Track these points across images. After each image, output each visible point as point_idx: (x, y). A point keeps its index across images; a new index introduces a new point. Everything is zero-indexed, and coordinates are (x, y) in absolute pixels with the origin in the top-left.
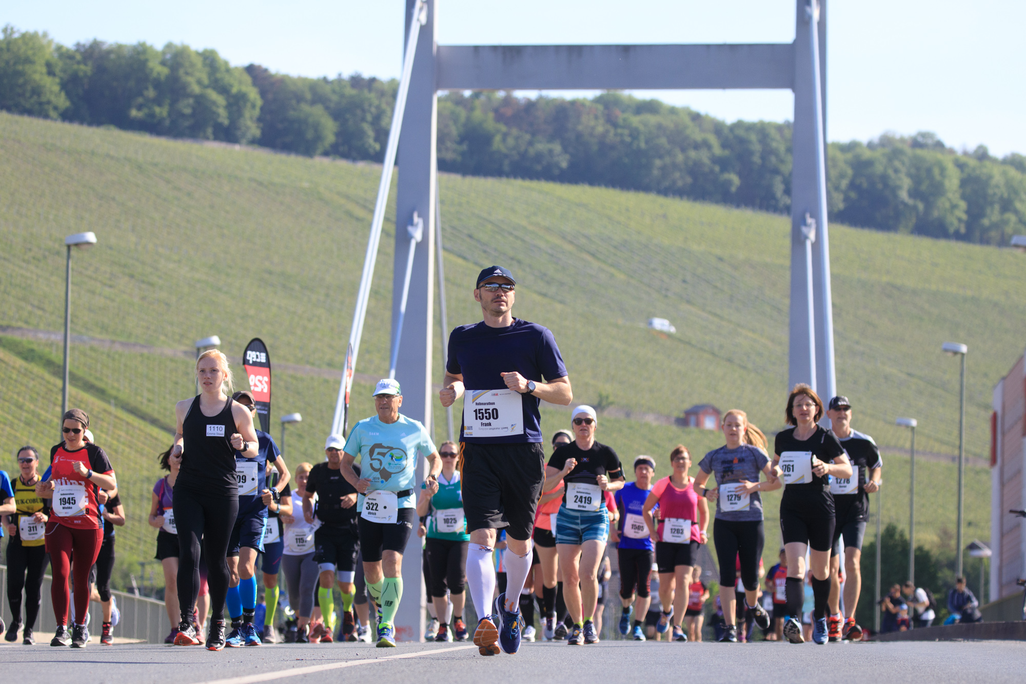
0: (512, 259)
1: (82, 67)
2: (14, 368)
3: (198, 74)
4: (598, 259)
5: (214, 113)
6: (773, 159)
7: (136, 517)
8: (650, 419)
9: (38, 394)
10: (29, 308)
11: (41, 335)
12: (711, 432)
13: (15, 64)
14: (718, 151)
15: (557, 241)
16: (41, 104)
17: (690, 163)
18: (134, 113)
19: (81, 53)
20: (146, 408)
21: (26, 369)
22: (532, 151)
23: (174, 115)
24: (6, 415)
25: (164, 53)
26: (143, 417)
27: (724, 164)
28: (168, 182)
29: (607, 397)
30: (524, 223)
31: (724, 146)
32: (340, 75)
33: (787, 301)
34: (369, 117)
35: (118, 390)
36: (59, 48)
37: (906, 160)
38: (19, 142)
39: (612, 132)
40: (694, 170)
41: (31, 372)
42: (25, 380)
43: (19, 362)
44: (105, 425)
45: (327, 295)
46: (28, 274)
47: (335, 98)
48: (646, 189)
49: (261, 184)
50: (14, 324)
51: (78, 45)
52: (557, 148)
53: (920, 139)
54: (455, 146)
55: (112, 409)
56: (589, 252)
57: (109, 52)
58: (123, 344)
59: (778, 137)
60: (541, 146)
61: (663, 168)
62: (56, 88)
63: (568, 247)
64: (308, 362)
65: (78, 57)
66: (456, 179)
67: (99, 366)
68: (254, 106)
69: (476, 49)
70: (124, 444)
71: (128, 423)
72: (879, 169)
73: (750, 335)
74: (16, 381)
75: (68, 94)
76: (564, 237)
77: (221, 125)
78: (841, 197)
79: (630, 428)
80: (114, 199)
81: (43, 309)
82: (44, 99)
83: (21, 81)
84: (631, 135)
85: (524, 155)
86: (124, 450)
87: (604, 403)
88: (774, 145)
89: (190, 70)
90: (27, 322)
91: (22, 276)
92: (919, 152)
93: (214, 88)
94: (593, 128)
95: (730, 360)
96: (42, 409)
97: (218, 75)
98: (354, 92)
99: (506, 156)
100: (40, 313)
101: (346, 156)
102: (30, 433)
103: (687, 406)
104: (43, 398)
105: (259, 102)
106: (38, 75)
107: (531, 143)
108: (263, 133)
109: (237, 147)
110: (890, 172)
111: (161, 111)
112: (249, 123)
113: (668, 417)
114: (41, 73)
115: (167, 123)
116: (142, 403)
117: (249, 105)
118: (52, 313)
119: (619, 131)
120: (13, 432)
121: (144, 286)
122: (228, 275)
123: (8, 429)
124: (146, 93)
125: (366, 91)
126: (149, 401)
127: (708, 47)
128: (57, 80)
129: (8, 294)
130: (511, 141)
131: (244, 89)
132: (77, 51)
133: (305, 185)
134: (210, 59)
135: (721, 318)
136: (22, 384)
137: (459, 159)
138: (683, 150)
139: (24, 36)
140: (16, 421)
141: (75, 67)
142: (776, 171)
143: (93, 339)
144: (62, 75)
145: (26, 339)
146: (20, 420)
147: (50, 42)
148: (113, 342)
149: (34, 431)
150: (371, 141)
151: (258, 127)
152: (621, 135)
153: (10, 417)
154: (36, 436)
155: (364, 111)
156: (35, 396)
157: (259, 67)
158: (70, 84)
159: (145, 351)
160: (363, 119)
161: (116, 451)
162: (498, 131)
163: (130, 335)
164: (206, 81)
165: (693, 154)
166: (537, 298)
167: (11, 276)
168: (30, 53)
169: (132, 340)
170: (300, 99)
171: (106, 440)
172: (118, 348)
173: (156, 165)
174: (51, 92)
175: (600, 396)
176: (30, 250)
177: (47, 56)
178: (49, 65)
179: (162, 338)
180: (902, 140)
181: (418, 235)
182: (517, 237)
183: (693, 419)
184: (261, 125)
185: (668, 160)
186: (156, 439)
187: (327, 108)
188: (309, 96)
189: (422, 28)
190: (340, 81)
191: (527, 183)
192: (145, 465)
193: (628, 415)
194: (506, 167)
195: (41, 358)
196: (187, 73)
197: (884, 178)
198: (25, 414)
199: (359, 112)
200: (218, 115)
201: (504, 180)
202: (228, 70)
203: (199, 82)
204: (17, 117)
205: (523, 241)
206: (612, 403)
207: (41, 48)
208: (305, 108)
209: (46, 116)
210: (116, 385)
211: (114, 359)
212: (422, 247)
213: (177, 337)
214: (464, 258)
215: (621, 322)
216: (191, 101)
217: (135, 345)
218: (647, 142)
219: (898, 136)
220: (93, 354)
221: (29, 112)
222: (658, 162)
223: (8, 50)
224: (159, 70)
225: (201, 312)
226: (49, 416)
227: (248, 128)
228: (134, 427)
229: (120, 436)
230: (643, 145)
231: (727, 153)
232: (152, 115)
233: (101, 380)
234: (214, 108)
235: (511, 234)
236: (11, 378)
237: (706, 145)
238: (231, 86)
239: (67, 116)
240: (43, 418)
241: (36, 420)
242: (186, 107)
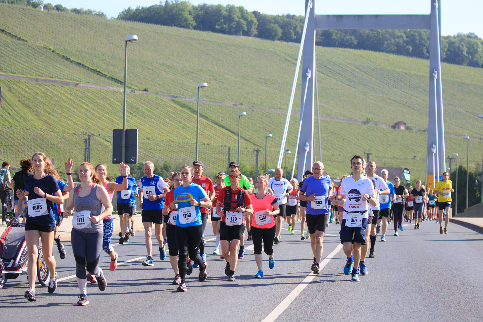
0: (339, 74)
1: (200, 12)
2: (178, 110)
3: (237, 14)
4: (367, 74)
5: (243, 27)
6: (423, 41)
7: (218, 158)
8: (383, 126)
9: (186, 118)
10: (183, 90)
11: (187, 99)
12: (403, 130)
13: (179, 11)
14: (405, 39)
15: (353, 68)
16: (187, 24)
17: (396, 43)
18: (217, 27)
19: (200, 8)
20: (221, 123)
21: (182, 110)
22: (345, 39)
23: (230, 28)
24: (176, 125)
25: (226, 7)
26: (220, 126)
27: (407, 43)
28: (228, 49)
29: (369, 119)
30: (343, 62)
31: (407, 37)
32: (283, 14)
33: (428, 88)
34: (293, 28)
35: (212, 117)
36: (193, 6)
37: (465, 42)
38: (180, 36)
39: (371, 32)
40: (398, 45)
41: (184, 111)
42: (182, 114)
43: (180, 108)
44: (208, 128)
45: (279, 86)
46: (183, 80)
47: (281, 22)
48: (382, 51)
49: (258, 50)
50: (178, 96)
51: (199, 5)
52: (353, 38)
53: (470, 35)
54: (320, 37)
55: (210, 123)
56: (363, 72)
57: (209, 7)
58: (213, 102)
59: (424, 34)
60: (348, 37)
61: (387, 44)
62: (192, 19)
63: (357, 70)
64: (273, 108)
65: (199, 9)
66: (321, 48)
67: (206, 109)
68: (255, 25)
69: (328, 16)
70: (214, 134)
71: (215, 128)
72: (457, 45)
73: (416, 98)
74: (179, 114)
75: (196, 21)
76: (355, 67)
77: (245, 30)
78: (445, 53)
79: (377, 129)
80: (210, 55)
81: (188, 91)
82: (188, 23)
83: (181, 17)
84: (377, 34)
85: (342, 40)
86: (214, 137)
87: (368, 121)
88: (423, 37)
89: (235, 13)
90: (182, 95)
91: (181, 80)
92: (470, 39)
93: (243, 19)
94: (365, 31)
95: (409, 107)
96: (187, 123)
97: (244, 15)
98: (287, 20)
99: (337, 40)
100: (187, 92)
101: (285, 40)
102: (184, 131)
103: (395, 122)
104: (188, 119)
105: (257, 23)
106: (186, 15)
107: (345, 36)
108: (258, 33)
109: (250, 38)
110: (460, 46)
111: (226, 26)
112: (254, 30)
113: (389, 125)
114: (187, 14)
115: (227, 30)
116: (219, 121)
117: (254, 24)
118: (191, 92)
119: (373, 32)
120: (178, 131)
121: (220, 83)
122: (247, 79)
123: (177, 129)
124: (221, 20)
125: (291, 19)
126: (222, 120)
127: (403, 15)
128: (192, 16)
129: (177, 86)
130: (338, 35)
131: (252, 19)
132: (199, 7)
133: (272, 50)
134: (241, 9)
135: (406, 93)
136: (181, 115)
137: (322, 41)
138: (394, 38)
139: (182, 2)
140: (179, 127)
141: (198, 12)
142: (424, 45)
143: (204, 100)
144: (194, 15)
145: (182, 101)
146: (180, 127)
147: (190, 4)
148: (210, 101)
149: (185, 130)
150: (293, 36)
151: (257, 31)
152: (374, 33)
153: (177, 126)
154: (186, 132)
155: (291, 26)
156: (185, 119)
157: (257, 12)
158: (196, 18)
159: (220, 104)
160: (291, 28)
161: (211, 137)
162: (334, 32)
163: (216, 99)
164: (240, 17)
165: (397, 40)
166: (347, 86)
167: (178, 80)
168: (184, 8)
169: (216, 101)
170: (270, 22)
171: (208, 133)
172: (212, 103)
173: (224, 44)
174: (190, 20)
175: (367, 118)
176: (184, 71)
177: (189, 9)
178: (189, 12)
179: (226, 100)
180: (464, 35)
181: (309, 76)
182: (340, 67)
183: (397, 126)
184: (258, 31)
185: (389, 42)
186: (224, 133)
187: (279, 25)
188: (273, 21)
189: (311, 9)
190: (283, 16)
191: (344, 49)
192: (221, 141)
193: (376, 125)
194: (337, 44)
195: (187, 107)
196: (234, 14)
197: (459, 48)
198: (182, 125)
199: (289, 26)
200: (244, 27)
201: (336, 48)
202: (247, 13)
203: (238, 17)
204: (179, 29)
205: (342, 68)
206: (371, 121)
207: (187, 6)
208: (272, 25)
209: (189, 28)
210: (211, 115)
211: (210, 107)
212: (311, 79)
213: (231, 100)
214: (323, 74)
215: (374, 94)
216: (235, 23)
217: (217, 102)
218: (382, 36)
219: (463, 34)
220: (204, 105)
221: (183, 27)
222: (386, 42)
223: (177, 7)
224: (225, 13)
225: (238, 91)
226: (190, 125)
227: (254, 31)
228: (217, 129)
229: (212, 132)
230: (381, 37)
231: (408, 39)
232: (223, 28)
233: (206, 114)
234: (243, 25)
235: (338, 66)
236: (178, 113)
237: (401, 36)
238: (248, 18)
239: (195, 28)
240: (188, 126)
241: (185, 127)
242: (233, 25)
